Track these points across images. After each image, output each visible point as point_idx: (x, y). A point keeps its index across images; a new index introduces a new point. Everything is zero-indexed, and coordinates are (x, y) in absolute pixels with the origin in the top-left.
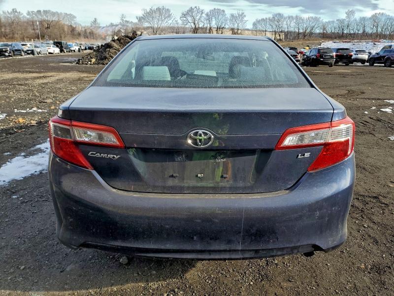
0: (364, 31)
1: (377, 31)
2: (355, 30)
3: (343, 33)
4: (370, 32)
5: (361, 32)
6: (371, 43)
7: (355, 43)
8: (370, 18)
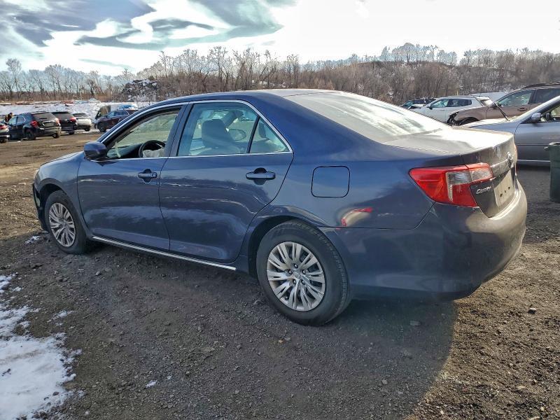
0: (42, 90)
1: (59, 88)
2: (28, 87)
3: (11, 92)
4: (51, 90)
5: (38, 90)
6: (61, 105)
7: (38, 106)
8: (45, 72)
